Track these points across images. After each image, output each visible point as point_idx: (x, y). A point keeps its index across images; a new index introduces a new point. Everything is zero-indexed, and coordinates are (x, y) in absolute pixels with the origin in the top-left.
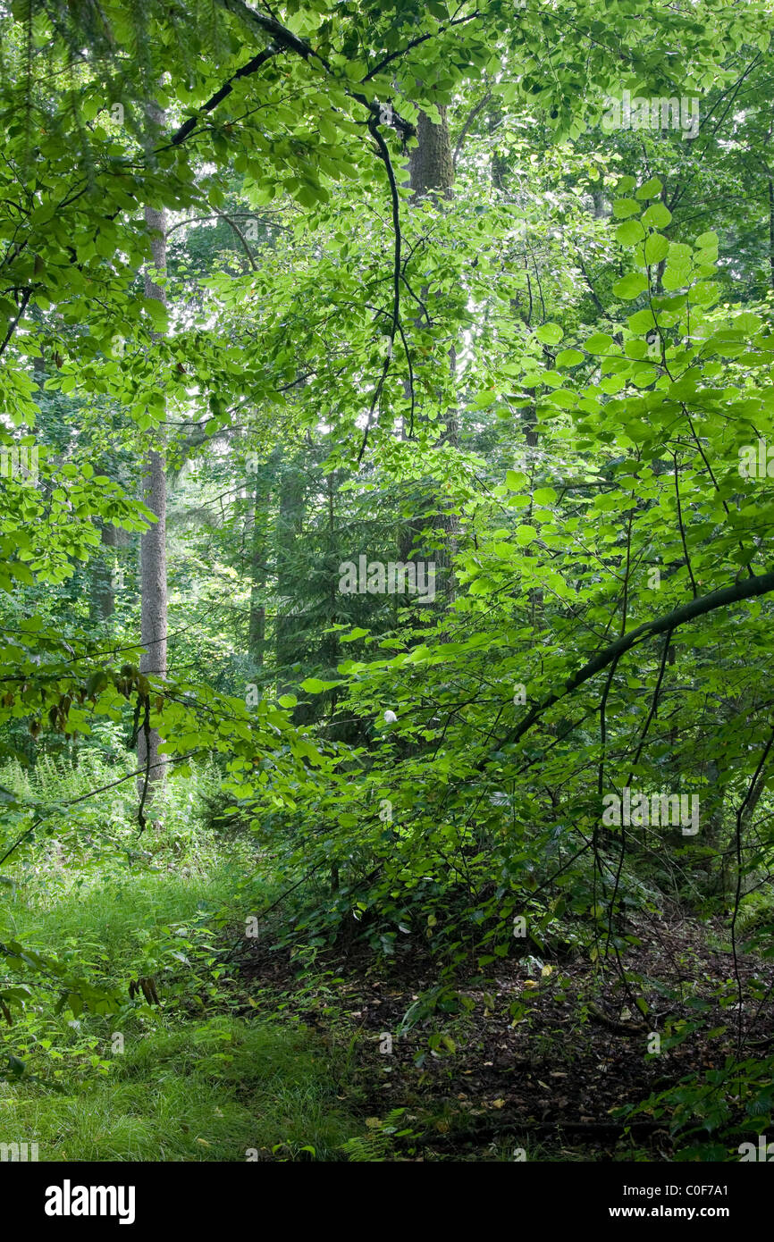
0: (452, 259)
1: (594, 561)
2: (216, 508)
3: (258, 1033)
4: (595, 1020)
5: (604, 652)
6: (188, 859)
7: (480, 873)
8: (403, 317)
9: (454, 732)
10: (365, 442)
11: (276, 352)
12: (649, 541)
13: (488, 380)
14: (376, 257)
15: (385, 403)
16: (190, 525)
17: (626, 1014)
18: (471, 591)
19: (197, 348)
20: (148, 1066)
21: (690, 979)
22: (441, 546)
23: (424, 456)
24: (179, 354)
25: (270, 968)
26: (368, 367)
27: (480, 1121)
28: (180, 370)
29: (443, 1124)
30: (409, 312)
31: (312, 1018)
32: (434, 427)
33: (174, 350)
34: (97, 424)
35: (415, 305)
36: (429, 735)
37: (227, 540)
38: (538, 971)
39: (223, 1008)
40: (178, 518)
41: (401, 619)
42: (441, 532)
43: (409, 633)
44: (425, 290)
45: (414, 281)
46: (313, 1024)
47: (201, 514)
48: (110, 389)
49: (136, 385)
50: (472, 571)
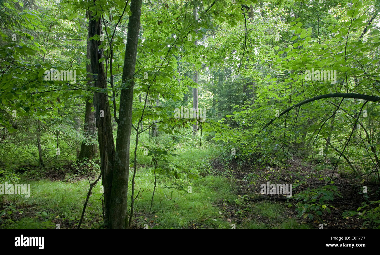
0: (257, 33)
1: (284, 92)
2: (206, 80)
3: (218, 179)
4: (280, 179)
5: (286, 110)
6: (202, 146)
7: (259, 151)
8: (247, 45)
9: (255, 125)
10: (239, 70)
11: (222, 53)
12: (295, 88)
13: (263, 57)
14: (241, 33)
15: (243, 62)
16: (202, 83)
17: (286, 178)
18: (259, 98)
19: (207, 53)
20: (198, 184)
21: (299, 171)
22: (252, 88)
23: (250, 72)
24: (204, 54)
25: (218, 167)
26: (239, 55)
27: (259, 197)
28: (204, 57)
29: (253, 197)
30: (248, 44)
31: (227, 177)
32: (253, 66)
33: (203, 53)
34: (185, 66)
35: (249, 42)
36: (250, 125)
37: (209, 86)
38: (269, 169)
39: (211, 174)
40: (200, 82)
41: (245, 103)
42: (252, 85)
43: (246, 106)
44: (251, 39)
45: (249, 38)
46: (227, 178)
47: (204, 81)
48: (191, 61)
49: (196, 60)
50: (259, 94)
